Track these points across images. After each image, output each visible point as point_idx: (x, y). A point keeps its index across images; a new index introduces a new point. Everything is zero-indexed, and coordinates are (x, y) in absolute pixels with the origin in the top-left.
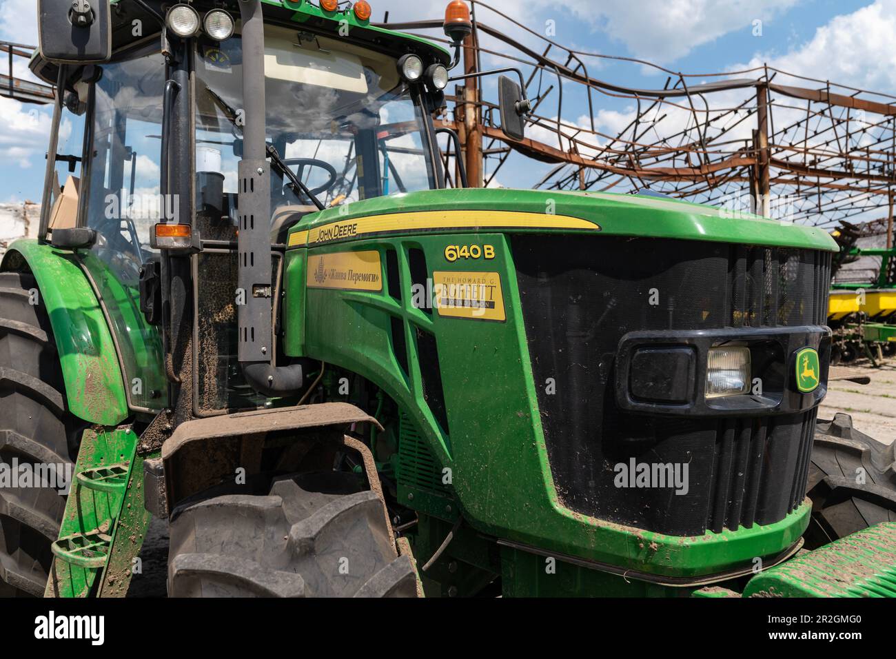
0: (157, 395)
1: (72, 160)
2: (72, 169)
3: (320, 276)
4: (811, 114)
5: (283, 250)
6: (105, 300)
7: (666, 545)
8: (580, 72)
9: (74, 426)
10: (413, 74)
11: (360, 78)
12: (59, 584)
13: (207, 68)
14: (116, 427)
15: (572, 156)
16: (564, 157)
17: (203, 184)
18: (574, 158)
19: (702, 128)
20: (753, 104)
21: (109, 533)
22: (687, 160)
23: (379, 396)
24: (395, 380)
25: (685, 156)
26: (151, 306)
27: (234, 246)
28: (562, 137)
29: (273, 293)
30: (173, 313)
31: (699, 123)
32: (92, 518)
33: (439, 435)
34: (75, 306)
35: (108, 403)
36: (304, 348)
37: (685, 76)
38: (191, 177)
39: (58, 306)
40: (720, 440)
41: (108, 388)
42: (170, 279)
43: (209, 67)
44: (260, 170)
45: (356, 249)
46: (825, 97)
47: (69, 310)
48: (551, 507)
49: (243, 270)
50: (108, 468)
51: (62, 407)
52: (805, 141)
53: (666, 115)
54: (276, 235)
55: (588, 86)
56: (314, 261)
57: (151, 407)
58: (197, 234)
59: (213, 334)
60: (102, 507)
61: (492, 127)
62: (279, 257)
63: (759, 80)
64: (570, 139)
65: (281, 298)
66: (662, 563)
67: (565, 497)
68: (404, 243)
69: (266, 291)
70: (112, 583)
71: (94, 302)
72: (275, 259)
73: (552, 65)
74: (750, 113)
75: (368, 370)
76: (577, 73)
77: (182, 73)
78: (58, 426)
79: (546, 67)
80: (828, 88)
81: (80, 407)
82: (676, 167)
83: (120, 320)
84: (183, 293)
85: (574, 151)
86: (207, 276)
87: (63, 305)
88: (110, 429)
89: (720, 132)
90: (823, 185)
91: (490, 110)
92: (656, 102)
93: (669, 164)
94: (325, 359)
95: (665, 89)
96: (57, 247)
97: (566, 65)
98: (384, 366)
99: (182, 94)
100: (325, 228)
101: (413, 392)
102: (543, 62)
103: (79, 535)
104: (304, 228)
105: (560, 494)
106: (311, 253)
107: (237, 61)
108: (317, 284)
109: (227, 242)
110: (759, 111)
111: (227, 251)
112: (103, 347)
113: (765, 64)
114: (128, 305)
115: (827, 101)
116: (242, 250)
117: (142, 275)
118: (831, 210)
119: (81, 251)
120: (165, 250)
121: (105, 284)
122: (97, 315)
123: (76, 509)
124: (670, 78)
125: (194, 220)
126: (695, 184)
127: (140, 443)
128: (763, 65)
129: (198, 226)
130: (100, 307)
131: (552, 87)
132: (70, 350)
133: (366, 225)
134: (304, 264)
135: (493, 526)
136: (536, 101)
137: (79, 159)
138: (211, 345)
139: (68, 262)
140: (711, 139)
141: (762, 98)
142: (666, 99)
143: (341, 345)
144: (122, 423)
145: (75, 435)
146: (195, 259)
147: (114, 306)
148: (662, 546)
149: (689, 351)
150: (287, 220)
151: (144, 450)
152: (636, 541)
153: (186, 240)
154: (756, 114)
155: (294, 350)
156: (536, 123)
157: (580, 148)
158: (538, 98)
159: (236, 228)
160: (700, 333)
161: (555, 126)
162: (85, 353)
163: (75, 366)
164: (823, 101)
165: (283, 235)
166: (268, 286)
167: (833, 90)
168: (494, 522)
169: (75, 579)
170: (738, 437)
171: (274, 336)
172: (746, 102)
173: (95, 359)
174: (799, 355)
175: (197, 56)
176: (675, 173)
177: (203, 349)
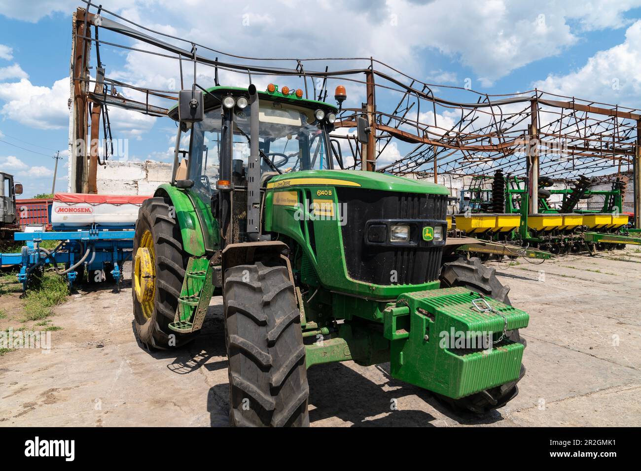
0: (216, 245)
1: (184, 153)
2: (184, 156)
3: (278, 201)
4: (563, 116)
5: (265, 190)
6: (197, 208)
7: (378, 288)
8: (430, 95)
9: (186, 256)
10: (321, 118)
11: (298, 120)
12: (180, 314)
13: (238, 119)
14: (201, 257)
15: (424, 139)
16: (420, 140)
17: (235, 163)
18: (426, 140)
19: (498, 125)
20: (529, 110)
21: (199, 296)
22: (490, 142)
23: (298, 245)
24: (300, 237)
25: (488, 140)
26: (215, 211)
27: (246, 188)
28: (419, 129)
29: (261, 207)
30: (223, 213)
31: (497, 122)
32: (192, 291)
33: (314, 256)
34: (186, 210)
35: (198, 248)
36: (272, 228)
37: (489, 96)
38: (231, 162)
39: (180, 210)
40: (396, 255)
41: (198, 242)
42: (222, 201)
43: (238, 118)
44: (256, 160)
45: (290, 190)
46: (571, 106)
47: (184, 212)
48: (346, 278)
49: (249, 197)
50: (198, 272)
51: (181, 249)
52: (560, 131)
53: (478, 117)
54: (262, 184)
55: (434, 103)
56: (276, 194)
57: (214, 250)
58: (232, 184)
59: (238, 222)
60: (195, 287)
61: (381, 125)
62: (263, 193)
63: (532, 97)
64: (424, 130)
65: (264, 208)
66: (376, 294)
67: (350, 274)
68: (305, 189)
69: (258, 206)
70: (200, 312)
71: (193, 209)
72: (262, 193)
73: (415, 92)
74: (528, 115)
75: (292, 235)
76: (428, 96)
77: (228, 122)
78: (179, 256)
79: (411, 93)
80: (573, 101)
81: (188, 249)
82: (483, 145)
83: (202, 216)
84: (227, 206)
85: (426, 137)
86: (236, 200)
87: (182, 210)
88: (199, 257)
89: (511, 125)
90: (576, 154)
91: (380, 115)
92: (473, 111)
93: (479, 144)
94: (279, 232)
95: (478, 103)
96: (179, 187)
97: (422, 91)
98: (297, 233)
99: (228, 130)
100: (280, 182)
101: (306, 242)
102: (409, 90)
103: (187, 296)
104: (273, 182)
105: (349, 273)
106: (275, 192)
107: (249, 115)
108: (276, 203)
109: (244, 187)
110: (532, 114)
111: (244, 190)
112: (196, 227)
113: (536, 89)
114: (205, 211)
115: (573, 108)
116: (249, 190)
117: (212, 199)
118: (584, 168)
119: (187, 189)
120: (221, 190)
121: (197, 202)
122: (194, 214)
123: (186, 287)
124: (481, 97)
125: (231, 178)
126: (500, 153)
127: (211, 261)
128: (535, 89)
129: (233, 180)
130: (195, 211)
131: (414, 103)
132: (184, 227)
133: (293, 182)
134: (273, 195)
135: (330, 286)
136: (406, 110)
137: (187, 152)
138: (237, 227)
139: (183, 193)
140: (506, 129)
141: (535, 107)
142: (478, 109)
143: (285, 226)
144: (203, 256)
145: (186, 260)
146: (232, 193)
147: (200, 211)
148: (377, 288)
149: (385, 226)
150: (267, 178)
151: (212, 264)
152: (369, 287)
153: (229, 186)
154: (531, 116)
155: (268, 229)
156: (405, 122)
157: (430, 135)
158: (407, 108)
159: (247, 181)
160: (390, 220)
161: (416, 124)
162: (190, 228)
163: (187, 233)
164: (571, 109)
165: (265, 184)
166: (258, 204)
167: (576, 102)
168: (330, 285)
169: (185, 313)
170: (402, 255)
171: (261, 224)
172: (526, 109)
173: (194, 231)
174: (424, 229)
175: (234, 114)
176: (483, 148)
177: (234, 228)
